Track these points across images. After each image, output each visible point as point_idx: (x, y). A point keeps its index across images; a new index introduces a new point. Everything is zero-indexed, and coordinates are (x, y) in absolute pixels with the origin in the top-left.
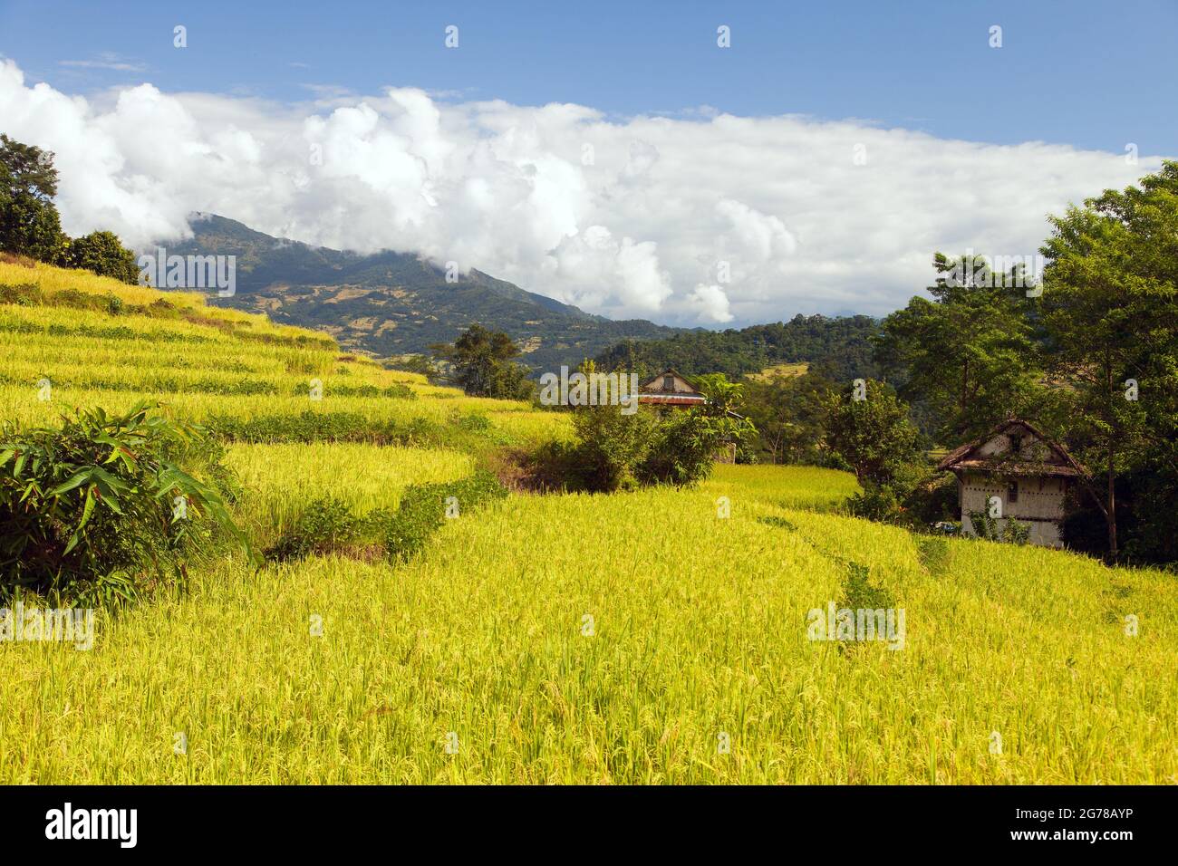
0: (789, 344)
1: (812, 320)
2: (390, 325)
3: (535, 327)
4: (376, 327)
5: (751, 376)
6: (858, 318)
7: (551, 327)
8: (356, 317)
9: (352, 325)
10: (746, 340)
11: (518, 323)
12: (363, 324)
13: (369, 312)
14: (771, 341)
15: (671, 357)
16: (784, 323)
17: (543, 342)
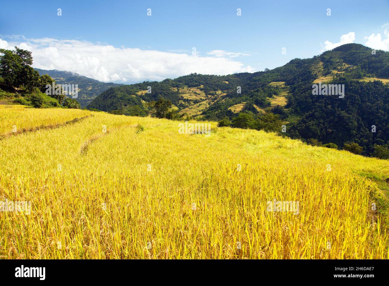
0: (143, 87)
1: (147, 82)
3: (90, 85)
5: (137, 93)
6: (155, 82)
7: (94, 84)
10: (135, 86)
11: (87, 84)
14: (140, 86)
15: (121, 90)
16: (142, 83)
17: (92, 87)
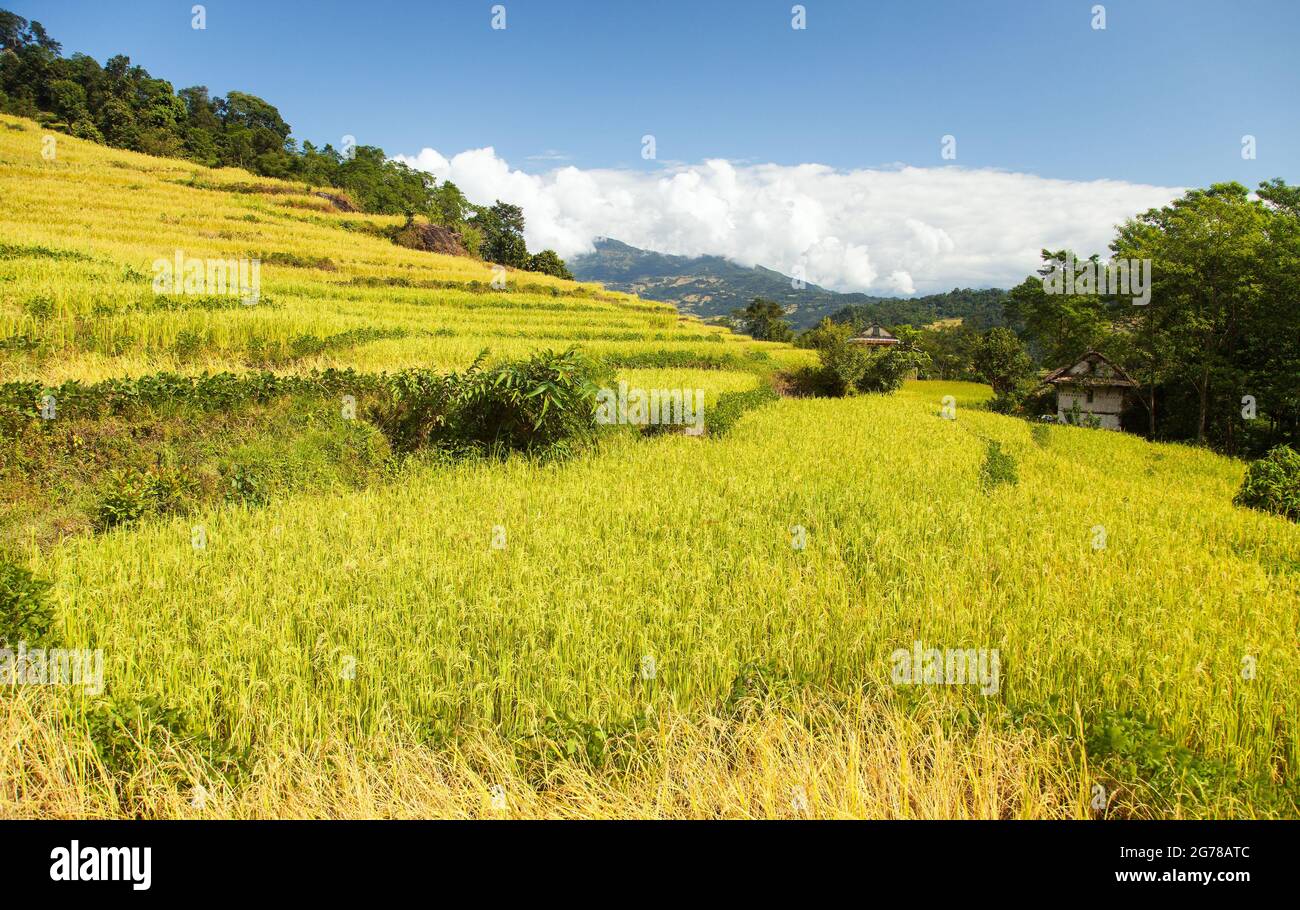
0: (950, 306)
1: (965, 291)
2: (708, 299)
3: (794, 299)
4: (700, 301)
5: (927, 327)
7: (804, 298)
8: (688, 294)
9: (686, 299)
10: (924, 305)
11: (784, 296)
12: (692, 298)
13: (696, 291)
14: (939, 305)
15: (877, 315)
17: (799, 307)
